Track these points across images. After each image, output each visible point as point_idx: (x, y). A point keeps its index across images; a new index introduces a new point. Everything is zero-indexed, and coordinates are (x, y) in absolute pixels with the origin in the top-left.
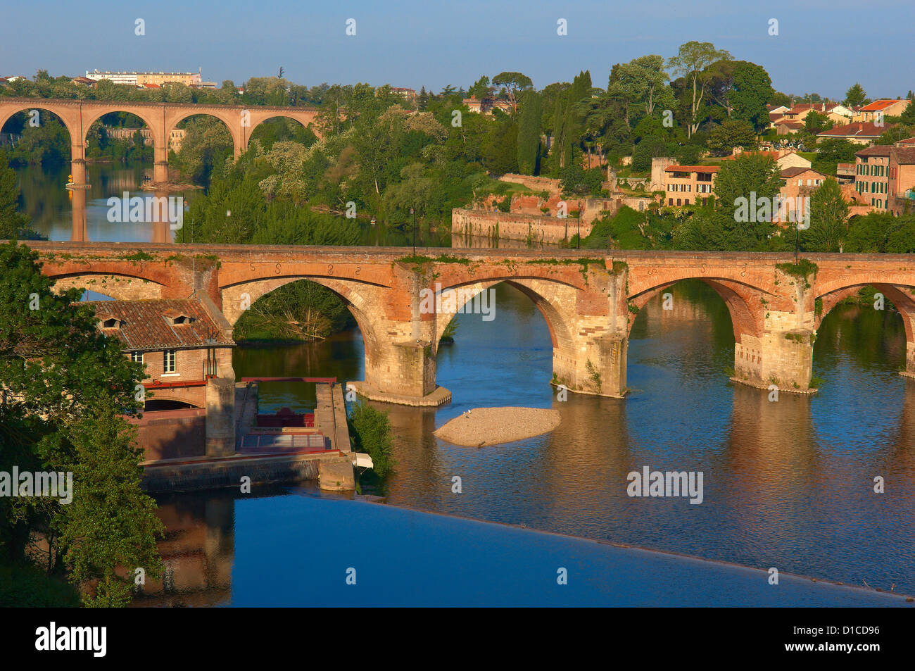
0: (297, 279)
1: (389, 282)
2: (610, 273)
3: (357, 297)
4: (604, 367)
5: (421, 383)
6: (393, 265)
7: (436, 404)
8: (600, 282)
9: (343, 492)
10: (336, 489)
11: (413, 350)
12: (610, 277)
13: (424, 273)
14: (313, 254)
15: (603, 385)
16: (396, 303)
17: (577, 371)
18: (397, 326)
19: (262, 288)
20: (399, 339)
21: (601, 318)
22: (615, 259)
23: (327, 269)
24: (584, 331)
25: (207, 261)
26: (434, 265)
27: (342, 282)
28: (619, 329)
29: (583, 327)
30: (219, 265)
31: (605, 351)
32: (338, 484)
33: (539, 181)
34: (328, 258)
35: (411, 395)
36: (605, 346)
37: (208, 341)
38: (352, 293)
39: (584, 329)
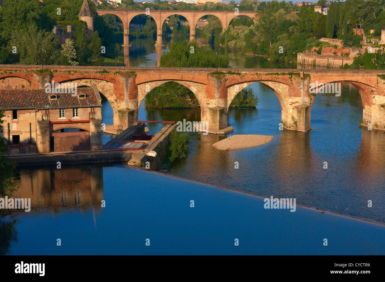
0: (169, 81)
1: (206, 82)
2: (302, 79)
3: (194, 89)
4: (299, 118)
5: (218, 124)
6: (208, 75)
7: (224, 133)
8: (297, 83)
9: (136, 166)
10: (133, 164)
11: (216, 110)
12: (301, 81)
13: (221, 79)
14: (174, 71)
15: (298, 126)
16: (209, 91)
17: (289, 120)
18: (210, 101)
19: (154, 85)
20: (211, 106)
21: (298, 98)
22: (304, 73)
23: (181, 77)
24: (291, 103)
25: (131, 73)
26: (226, 75)
27: (188, 82)
28: (306, 103)
29: (290, 101)
30: (136, 75)
31: (299, 112)
32: (135, 162)
33: (334, 41)
34: (181, 72)
35: (214, 129)
36: (298, 109)
37: (91, 105)
38: (192, 87)
39: (291, 102)
